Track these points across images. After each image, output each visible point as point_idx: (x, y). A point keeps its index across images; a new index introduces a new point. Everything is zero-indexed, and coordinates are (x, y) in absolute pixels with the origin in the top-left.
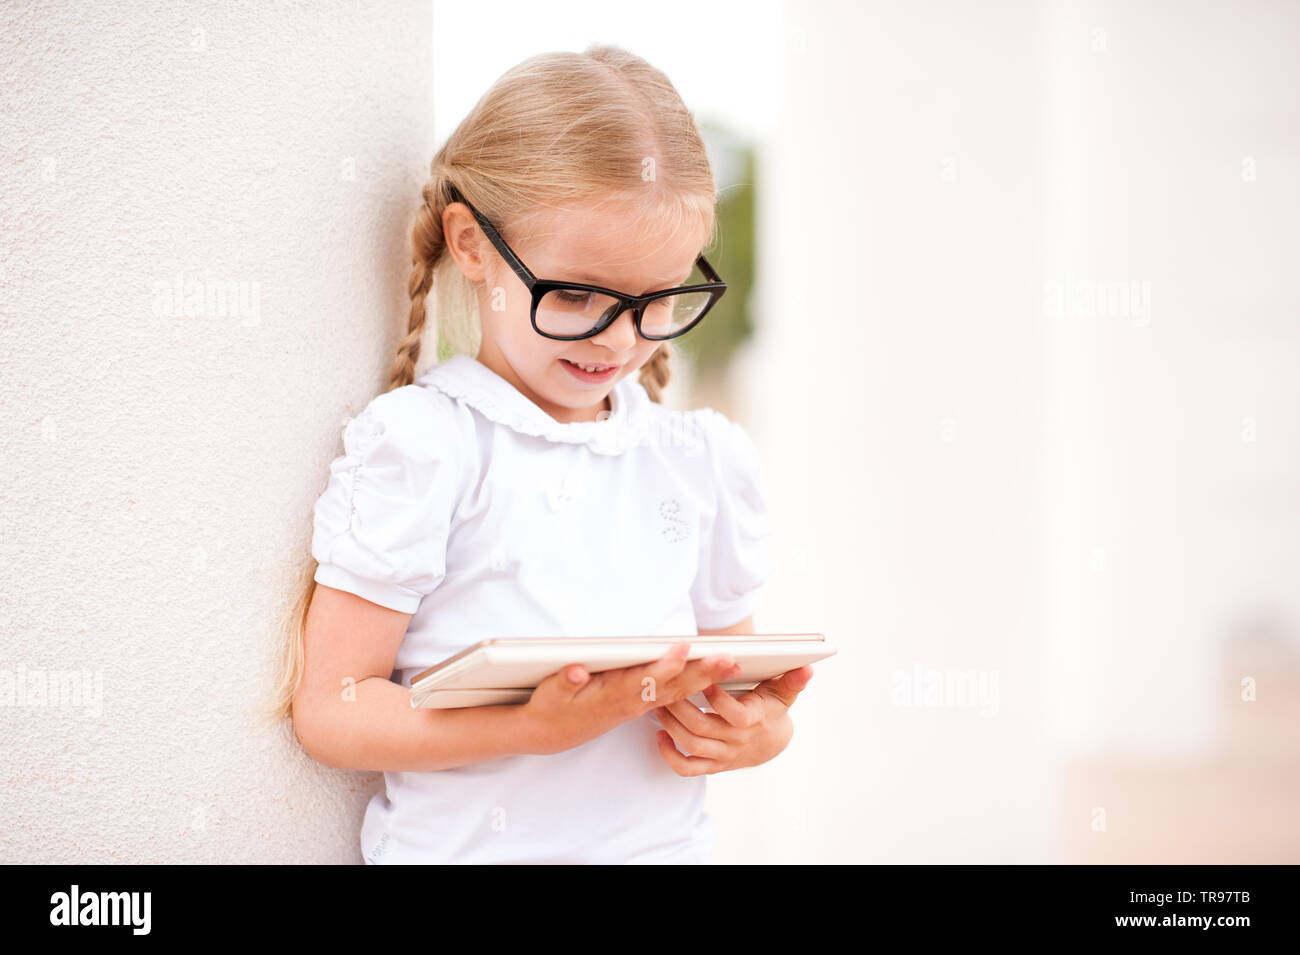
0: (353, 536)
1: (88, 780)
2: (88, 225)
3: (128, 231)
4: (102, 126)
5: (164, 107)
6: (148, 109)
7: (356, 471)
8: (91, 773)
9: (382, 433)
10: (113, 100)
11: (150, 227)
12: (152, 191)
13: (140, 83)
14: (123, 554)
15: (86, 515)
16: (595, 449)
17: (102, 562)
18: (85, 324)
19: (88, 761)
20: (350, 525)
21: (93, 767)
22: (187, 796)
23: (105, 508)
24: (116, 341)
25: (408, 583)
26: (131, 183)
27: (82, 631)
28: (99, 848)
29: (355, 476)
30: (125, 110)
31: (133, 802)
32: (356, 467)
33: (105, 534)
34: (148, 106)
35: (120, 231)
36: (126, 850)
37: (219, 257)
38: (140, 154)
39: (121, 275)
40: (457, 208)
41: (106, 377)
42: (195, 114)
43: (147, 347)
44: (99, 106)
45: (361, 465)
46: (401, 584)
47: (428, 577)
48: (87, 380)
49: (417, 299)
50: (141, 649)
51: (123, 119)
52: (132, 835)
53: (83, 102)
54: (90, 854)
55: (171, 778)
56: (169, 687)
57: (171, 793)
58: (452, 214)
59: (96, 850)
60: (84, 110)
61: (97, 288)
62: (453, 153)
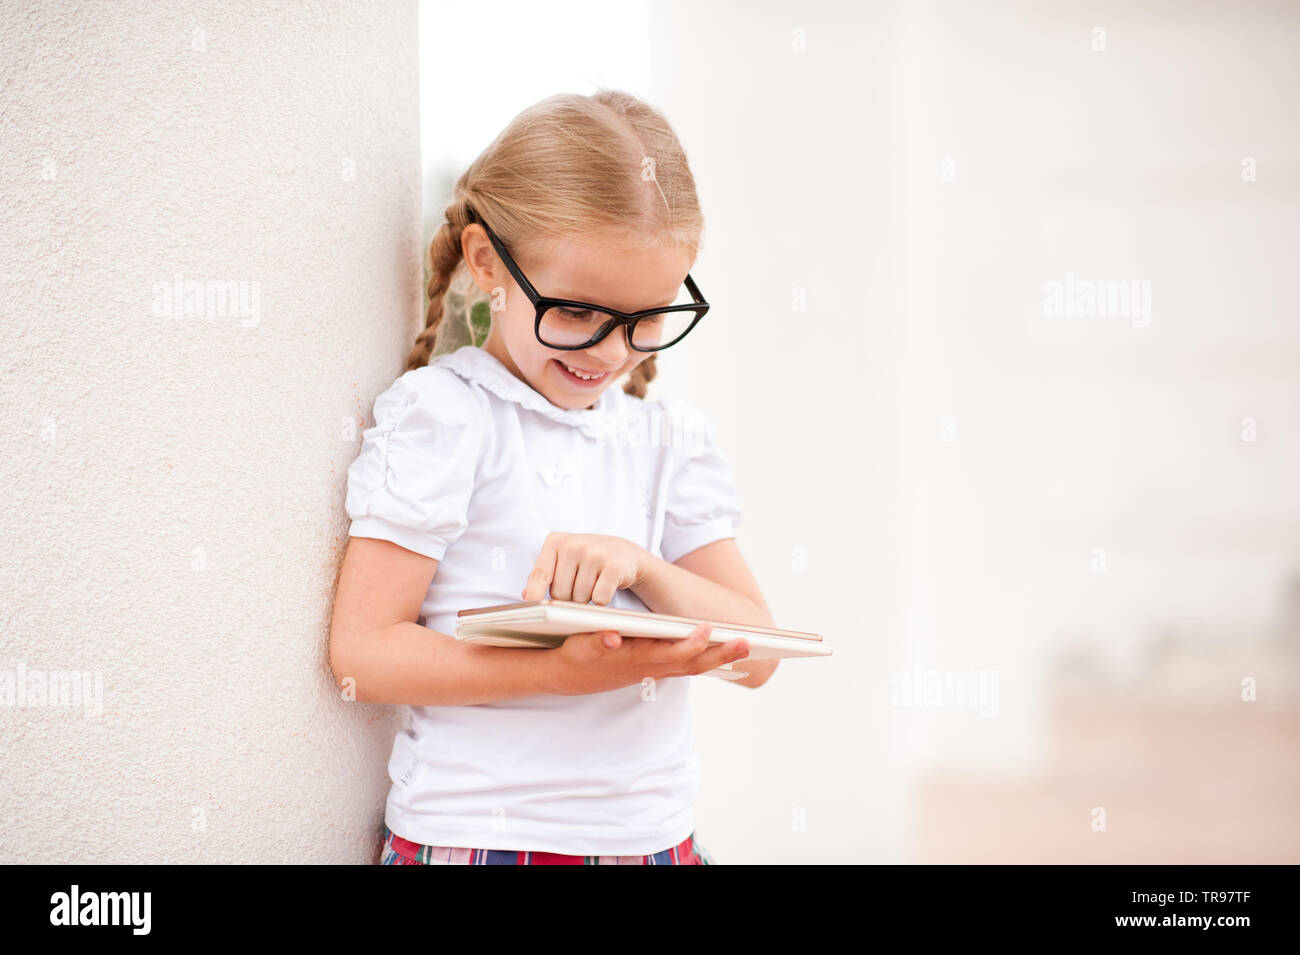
0: (388, 490)
1: (132, 715)
2: (132, 220)
3: (167, 226)
4: (143, 132)
5: (199, 116)
6: (184, 118)
7: (389, 435)
8: (134, 709)
9: (413, 402)
10: (153, 109)
11: (186, 222)
12: (188, 189)
13: (178, 94)
14: (162, 513)
15: (130, 478)
16: (588, 433)
17: (145, 520)
18: (129, 308)
19: (132, 698)
20: (386, 481)
21: (136, 703)
22: (218, 729)
23: (147, 471)
24: (157, 324)
25: (438, 530)
26: (170, 183)
27: (127, 582)
28: (141, 776)
29: (389, 440)
30: (165, 118)
31: (172, 735)
32: (390, 432)
33: (147, 495)
34: (184, 115)
35: (159, 225)
36: (165, 778)
37: (246, 249)
38: (176, 157)
39: (161, 264)
40: (476, 228)
41: (147, 355)
42: (226, 122)
43: (183, 329)
44: (142, 114)
45: (394, 430)
46: (431, 532)
47: (455, 525)
48: (130, 358)
49: (435, 299)
50: (179, 597)
51: (163, 126)
52: (170, 765)
53: (126, 110)
54: (133, 781)
55: (205, 713)
56: (203, 632)
57: (205, 727)
58: (470, 234)
59: (138, 778)
60: (128, 117)
61: (139, 276)
62: (473, 181)
